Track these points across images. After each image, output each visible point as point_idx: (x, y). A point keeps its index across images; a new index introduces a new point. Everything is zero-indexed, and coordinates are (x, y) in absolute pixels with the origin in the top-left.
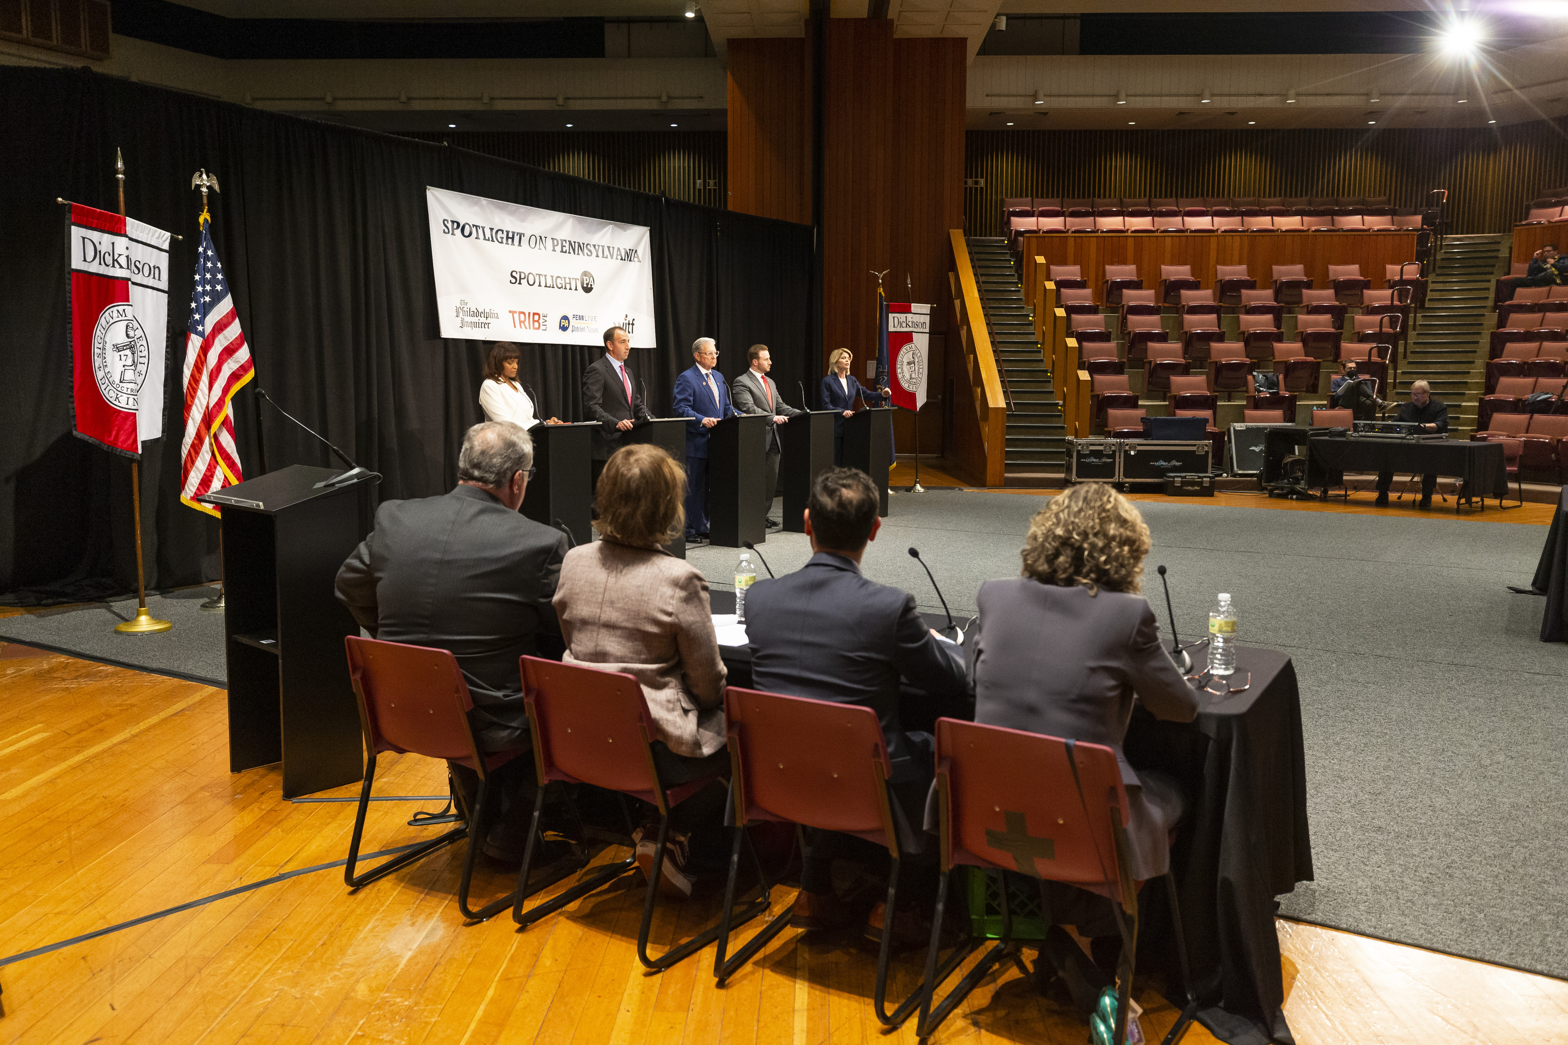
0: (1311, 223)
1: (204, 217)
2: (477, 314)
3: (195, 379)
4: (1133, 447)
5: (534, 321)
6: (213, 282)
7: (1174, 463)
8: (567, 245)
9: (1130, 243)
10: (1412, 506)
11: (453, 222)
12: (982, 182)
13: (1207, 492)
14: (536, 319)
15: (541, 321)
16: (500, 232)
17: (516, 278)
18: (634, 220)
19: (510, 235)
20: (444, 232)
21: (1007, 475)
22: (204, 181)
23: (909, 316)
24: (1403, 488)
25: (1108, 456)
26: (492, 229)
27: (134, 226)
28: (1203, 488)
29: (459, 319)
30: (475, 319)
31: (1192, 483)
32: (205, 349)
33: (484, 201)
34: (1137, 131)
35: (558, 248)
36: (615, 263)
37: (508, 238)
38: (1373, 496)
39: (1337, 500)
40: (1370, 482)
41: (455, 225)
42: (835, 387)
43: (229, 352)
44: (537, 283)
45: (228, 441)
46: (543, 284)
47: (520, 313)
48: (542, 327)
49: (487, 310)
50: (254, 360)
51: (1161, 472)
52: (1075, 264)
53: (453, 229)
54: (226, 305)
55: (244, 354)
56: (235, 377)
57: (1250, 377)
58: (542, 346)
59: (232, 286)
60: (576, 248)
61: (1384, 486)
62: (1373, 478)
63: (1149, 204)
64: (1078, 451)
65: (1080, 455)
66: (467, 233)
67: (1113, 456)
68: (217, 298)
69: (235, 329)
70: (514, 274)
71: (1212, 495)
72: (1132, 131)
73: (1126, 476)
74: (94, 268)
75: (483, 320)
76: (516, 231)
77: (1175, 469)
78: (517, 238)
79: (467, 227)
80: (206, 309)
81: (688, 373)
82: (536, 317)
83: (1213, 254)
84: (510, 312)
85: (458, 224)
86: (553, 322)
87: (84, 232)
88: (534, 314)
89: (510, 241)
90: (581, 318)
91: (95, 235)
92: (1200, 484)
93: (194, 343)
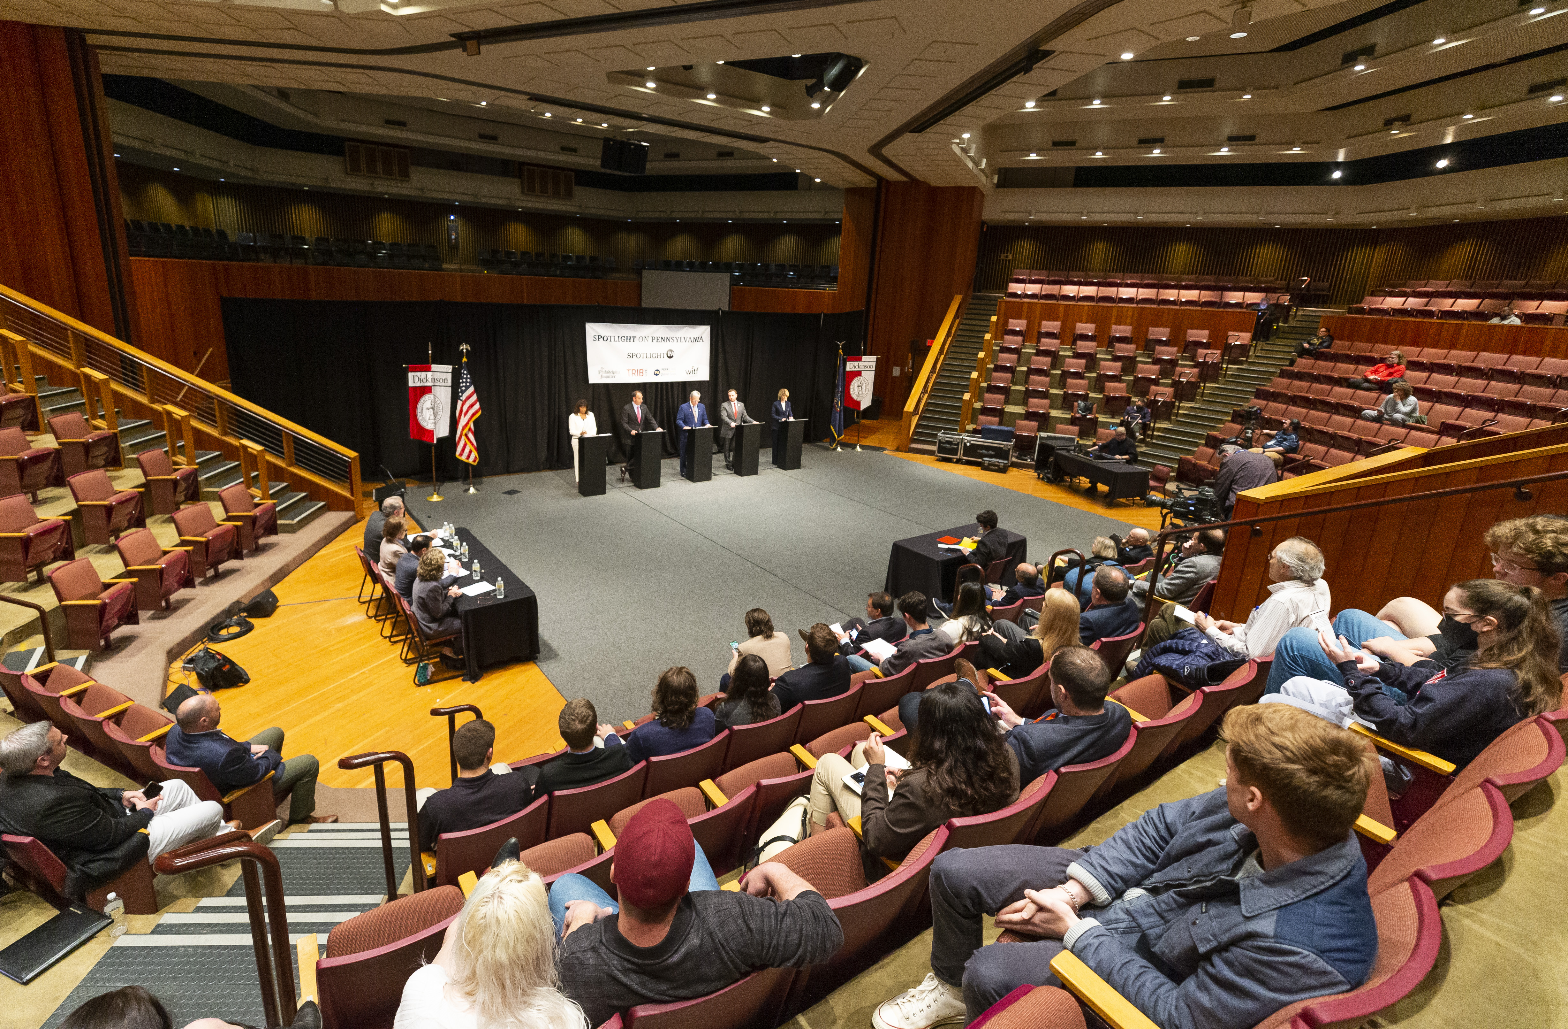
0: (1206, 296)
1: (465, 360)
2: (609, 372)
3: (460, 415)
6: (466, 382)
7: (991, 452)
8: (662, 339)
11: (599, 336)
12: (1010, 257)
13: (1003, 470)
14: (641, 372)
15: (645, 373)
16: (623, 338)
17: (630, 356)
18: (702, 324)
19: (629, 338)
20: (594, 341)
21: (911, 445)
22: (464, 347)
23: (861, 362)
25: (955, 445)
26: (618, 337)
27: (434, 367)
29: (599, 376)
30: (608, 375)
31: (994, 465)
32: (463, 405)
33: (614, 325)
35: (655, 341)
36: (688, 344)
37: (627, 339)
43: (472, 406)
44: (643, 357)
45: (471, 436)
46: (645, 357)
47: (633, 370)
48: (645, 376)
49: (615, 371)
50: (481, 408)
51: (980, 456)
53: (599, 339)
54: (472, 389)
55: (477, 406)
56: (474, 414)
57: (1076, 404)
59: (473, 383)
60: (666, 340)
66: (606, 339)
67: (958, 444)
68: (467, 388)
69: (475, 397)
70: (630, 354)
71: (1005, 472)
73: (963, 456)
74: (418, 384)
75: (612, 375)
76: (632, 336)
77: (988, 456)
78: (632, 339)
79: (607, 337)
80: (463, 392)
81: (684, 406)
83: (1114, 318)
84: (627, 370)
85: (602, 337)
86: (651, 373)
87: (413, 374)
88: (641, 370)
89: (629, 340)
90: (668, 369)
91: (418, 374)
92: (1001, 465)
93: (460, 403)
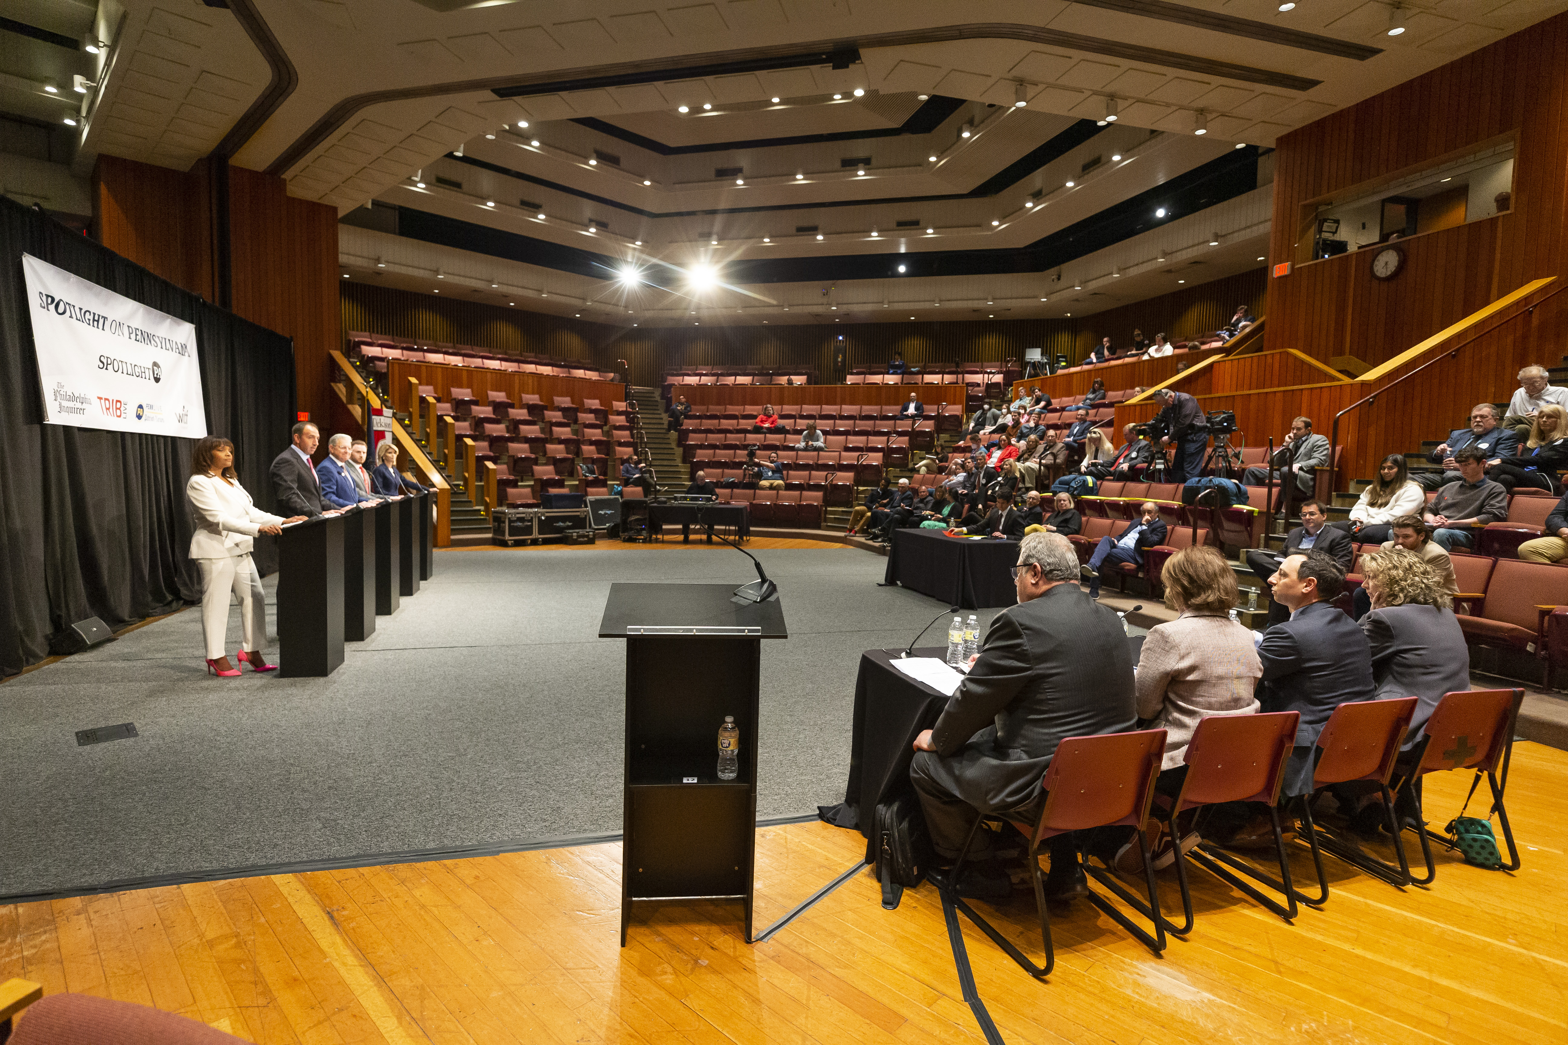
0: (558, 372)
2: (73, 398)
4: (543, 514)
5: (117, 409)
7: (569, 523)
8: (139, 333)
9: (465, 374)
10: (701, 542)
11: (47, 296)
13: (591, 541)
14: (116, 406)
15: (122, 409)
16: (88, 313)
17: (105, 363)
18: (183, 315)
19: (96, 318)
20: (41, 306)
21: (453, 537)
23: (382, 418)
24: (696, 532)
25: (529, 521)
26: (81, 309)
28: (589, 539)
29: (57, 403)
30: (71, 404)
31: (583, 536)
33: (73, 278)
34: (440, 298)
35: (133, 336)
36: (174, 355)
37: (94, 320)
38: (681, 537)
39: (657, 541)
40: (679, 529)
41: (50, 299)
42: (387, 475)
44: (120, 370)
46: (125, 372)
47: (106, 399)
48: (123, 415)
49: (82, 396)
51: (560, 530)
52: (468, 388)
53: (48, 304)
57: (578, 467)
58: (123, 434)
60: (146, 337)
61: (686, 531)
62: (680, 527)
63: (454, 347)
64: (509, 519)
65: (510, 521)
66: (61, 310)
67: (531, 520)
70: (102, 359)
71: (593, 543)
72: (436, 297)
73: (540, 533)
75: (79, 405)
76: (101, 314)
77: (569, 528)
78: (101, 321)
79: (61, 304)
82: (118, 405)
83: (514, 386)
84: (100, 398)
85: (53, 300)
86: (132, 410)
88: (117, 401)
89: (96, 323)
90: (151, 407)
92: (587, 536)
